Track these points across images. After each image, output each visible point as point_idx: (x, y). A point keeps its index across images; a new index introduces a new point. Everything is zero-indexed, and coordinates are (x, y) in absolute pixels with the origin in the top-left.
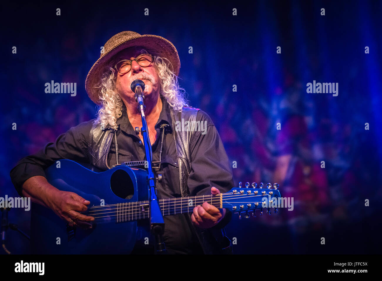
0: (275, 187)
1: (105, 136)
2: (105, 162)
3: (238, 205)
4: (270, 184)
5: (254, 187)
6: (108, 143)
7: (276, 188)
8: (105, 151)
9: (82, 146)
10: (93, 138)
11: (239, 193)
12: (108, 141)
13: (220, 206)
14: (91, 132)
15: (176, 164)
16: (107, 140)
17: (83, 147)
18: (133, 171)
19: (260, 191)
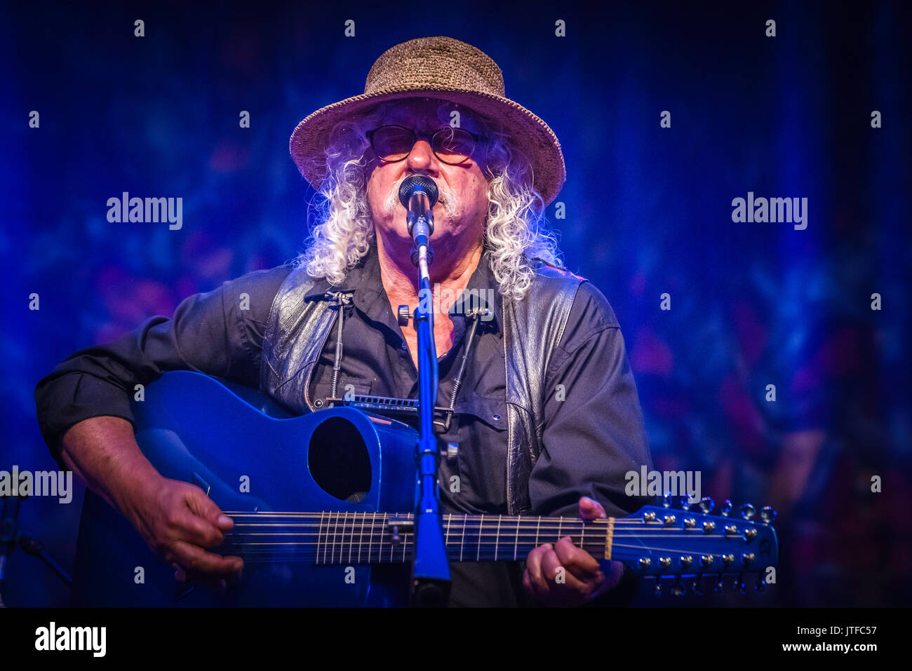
0: (764, 516)
1: (313, 317)
2: (303, 389)
3: (655, 557)
4: (750, 506)
5: (706, 511)
6: (317, 337)
7: (767, 521)
8: (306, 357)
9: (243, 337)
10: (281, 317)
11: (661, 522)
12: (320, 331)
13: (604, 553)
14: (277, 299)
15: (496, 419)
16: (317, 328)
17: (245, 340)
18: (373, 426)
19: (721, 524)
